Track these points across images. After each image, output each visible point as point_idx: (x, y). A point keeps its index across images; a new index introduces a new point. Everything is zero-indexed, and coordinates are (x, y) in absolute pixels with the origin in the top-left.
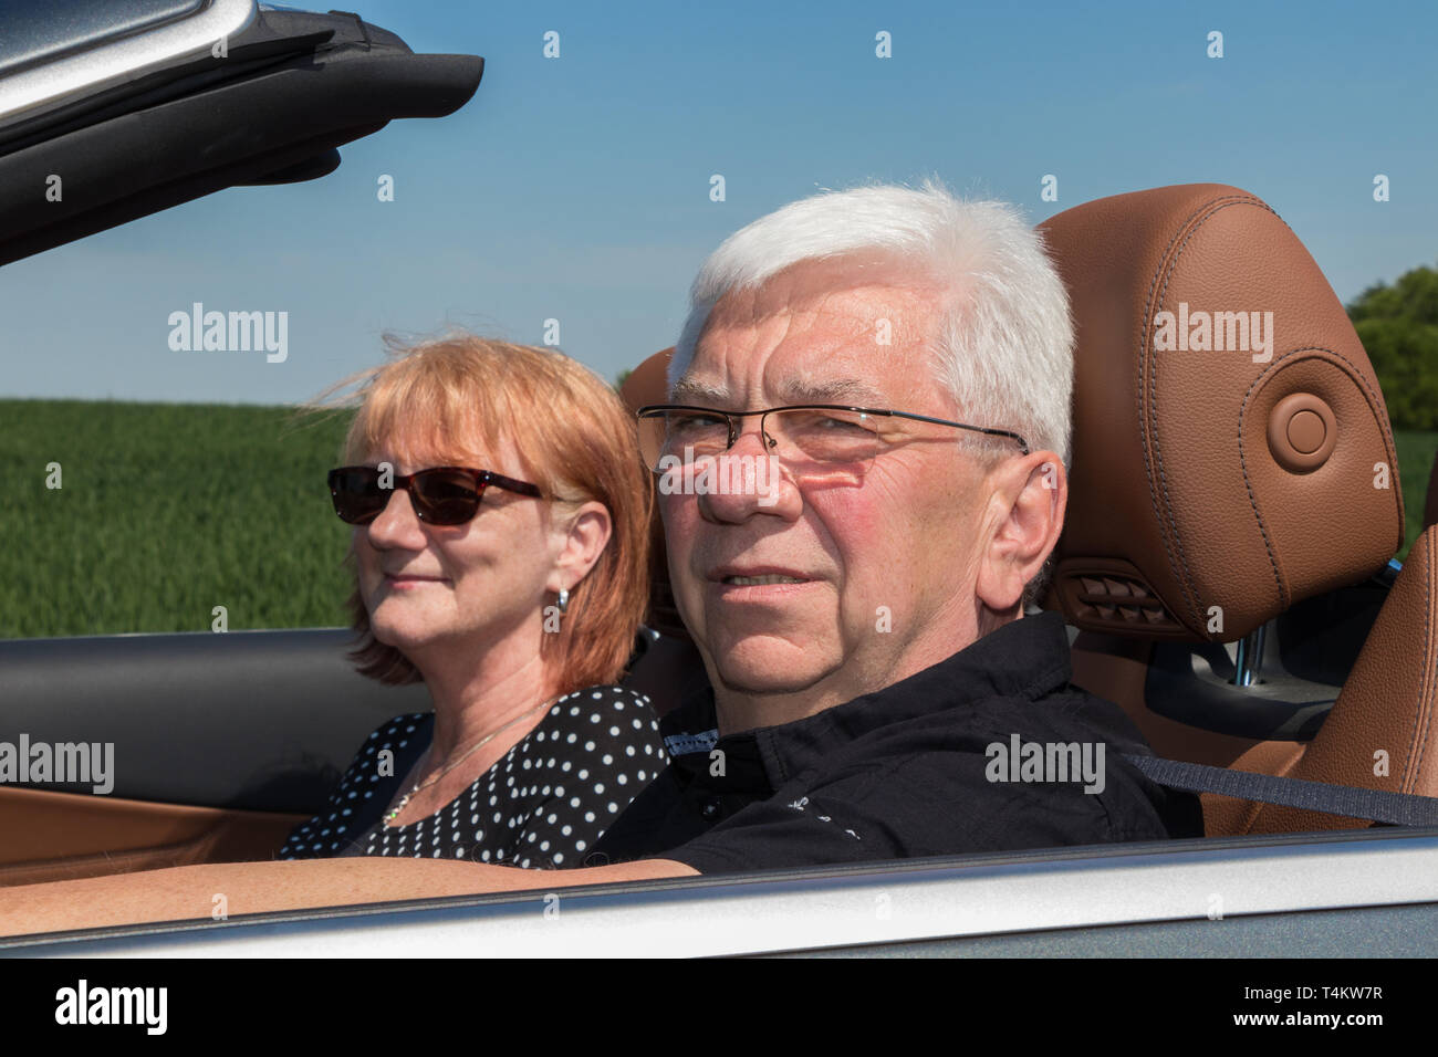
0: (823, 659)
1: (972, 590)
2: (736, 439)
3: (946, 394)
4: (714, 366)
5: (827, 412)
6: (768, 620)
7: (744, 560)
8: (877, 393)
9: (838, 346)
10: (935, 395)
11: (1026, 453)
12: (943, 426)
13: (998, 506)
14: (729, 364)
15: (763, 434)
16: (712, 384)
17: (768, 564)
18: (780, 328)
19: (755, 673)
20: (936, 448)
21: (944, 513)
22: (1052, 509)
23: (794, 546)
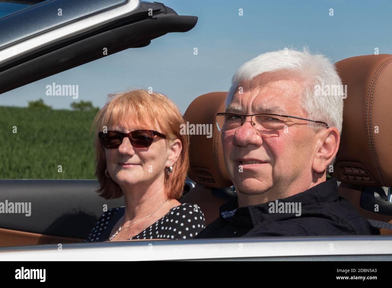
0: (268, 186)
1: (311, 167)
2: (244, 123)
3: (304, 111)
4: (238, 102)
5: (270, 116)
6: (252, 174)
7: (246, 157)
8: (285, 110)
9: (274, 97)
10: (301, 111)
11: (328, 128)
12: (304, 120)
13: (320, 143)
14: (242, 101)
15: (251, 122)
16: (237, 107)
17: (252, 158)
18: (257, 92)
19: (248, 189)
20: (301, 126)
21: (303, 145)
22: (335, 145)
23: (260, 153)
